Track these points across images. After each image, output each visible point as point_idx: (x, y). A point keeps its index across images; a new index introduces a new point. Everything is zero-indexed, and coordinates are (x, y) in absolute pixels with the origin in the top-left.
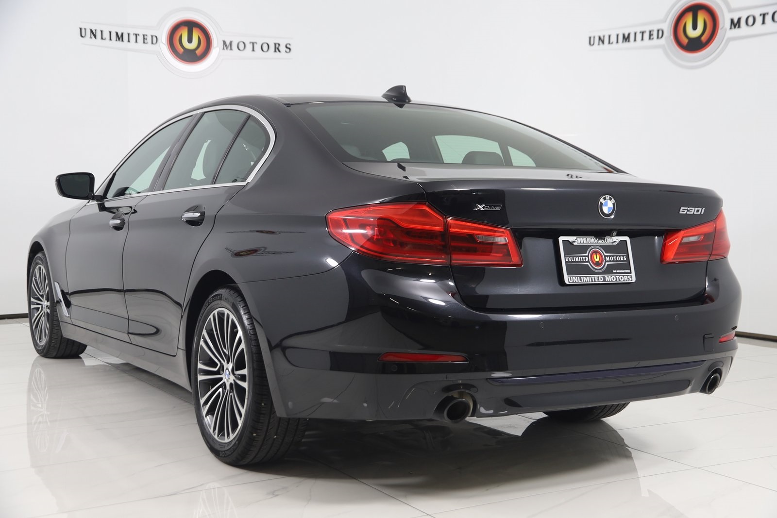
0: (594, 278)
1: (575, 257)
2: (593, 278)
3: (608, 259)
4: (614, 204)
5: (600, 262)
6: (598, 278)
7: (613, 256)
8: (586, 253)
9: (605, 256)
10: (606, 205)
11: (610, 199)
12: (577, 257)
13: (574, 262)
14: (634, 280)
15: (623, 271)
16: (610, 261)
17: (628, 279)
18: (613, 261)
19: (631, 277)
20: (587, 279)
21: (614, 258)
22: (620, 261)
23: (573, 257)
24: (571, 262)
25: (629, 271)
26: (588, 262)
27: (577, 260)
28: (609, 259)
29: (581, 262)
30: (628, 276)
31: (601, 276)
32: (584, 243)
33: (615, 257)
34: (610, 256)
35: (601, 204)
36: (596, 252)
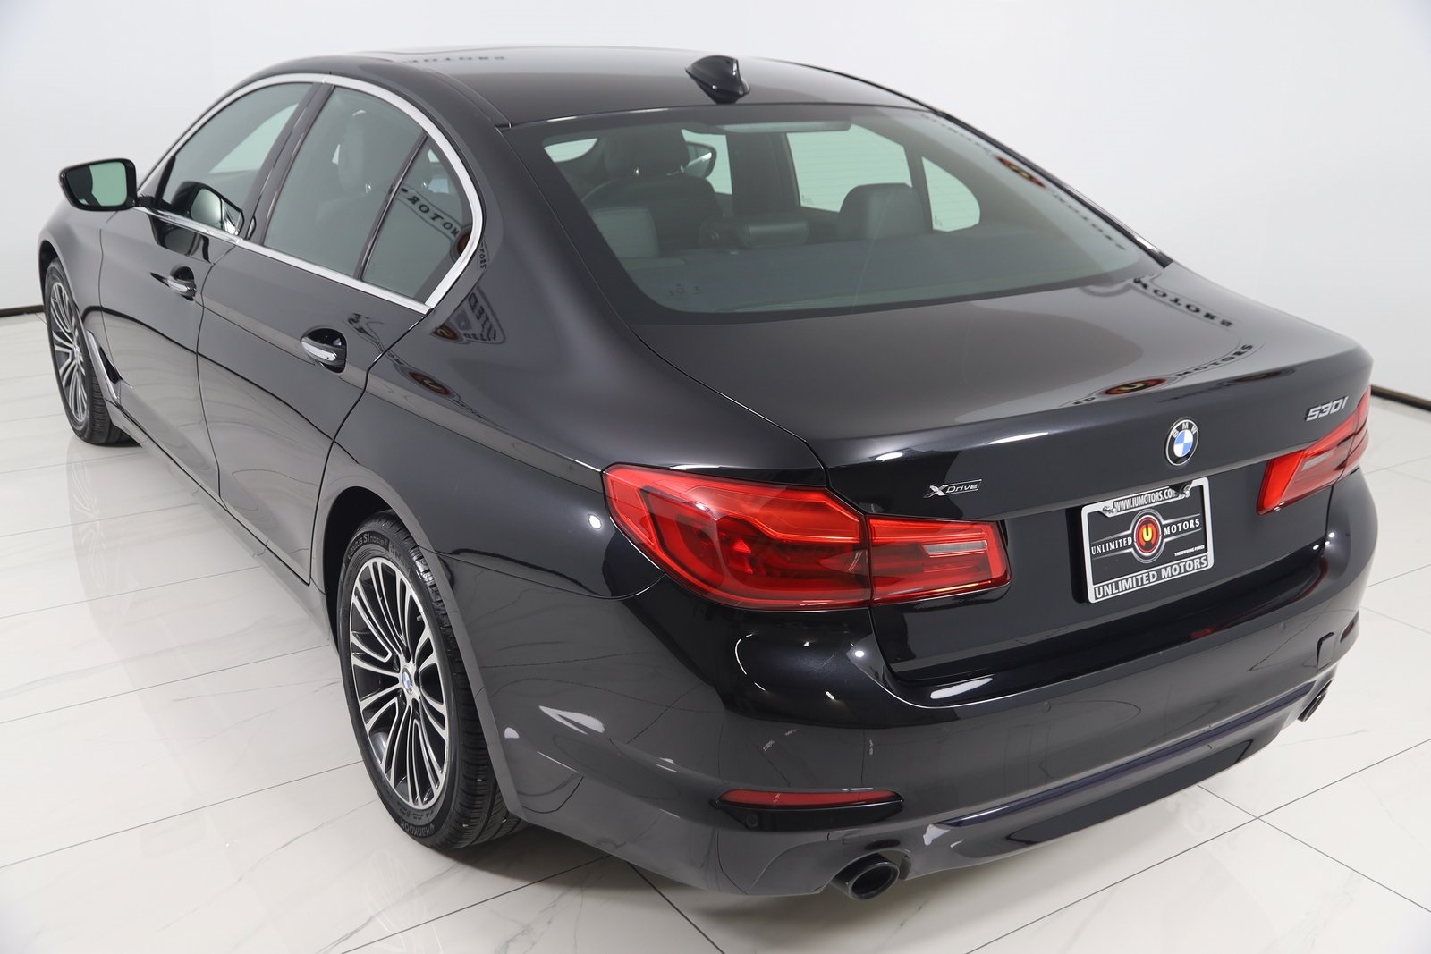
0: (1142, 578)
1: (1109, 541)
2: (1139, 577)
3: (1167, 531)
4: (1195, 436)
5: (1153, 542)
6: (1149, 576)
7: (1176, 523)
8: (1129, 529)
9: (1162, 526)
10: (1181, 441)
11: (1190, 427)
12: (1111, 541)
13: (1107, 553)
14: (1211, 563)
15: (1192, 550)
16: (1171, 535)
17: (1201, 564)
18: (1178, 533)
19: (1206, 560)
20: (1128, 584)
21: (1178, 527)
22: (1189, 529)
23: (1105, 543)
24: (1102, 553)
25: (1203, 547)
26: (1132, 546)
27: (1112, 547)
28: (1171, 529)
29: (1120, 549)
30: (1200, 558)
31: (1152, 572)
32: (1126, 509)
33: (1180, 525)
34: (1170, 525)
35: (1173, 439)
36: (1147, 523)
